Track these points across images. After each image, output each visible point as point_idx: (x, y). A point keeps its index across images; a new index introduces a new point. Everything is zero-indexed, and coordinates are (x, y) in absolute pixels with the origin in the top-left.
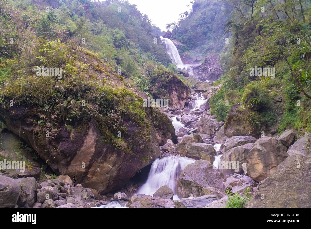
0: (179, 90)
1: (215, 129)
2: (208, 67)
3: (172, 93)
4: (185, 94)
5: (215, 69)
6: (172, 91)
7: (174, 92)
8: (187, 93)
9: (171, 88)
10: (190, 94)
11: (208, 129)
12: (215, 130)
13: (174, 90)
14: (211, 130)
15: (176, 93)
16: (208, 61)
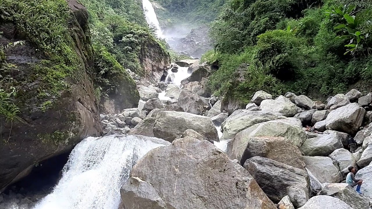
0: (154, 57)
1: (205, 106)
2: (195, 41)
3: (145, 60)
4: (163, 63)
5: (203, 44)
6: (145, 58)
7: (147, 59)
8: (166, 63)
9: (143, 53)
10: (169, 64)
11: (194, 104)
12: (204, 108)
13: (148, 57)
14: (199, 107)
15: (150, 60)
16: (196, 33)
